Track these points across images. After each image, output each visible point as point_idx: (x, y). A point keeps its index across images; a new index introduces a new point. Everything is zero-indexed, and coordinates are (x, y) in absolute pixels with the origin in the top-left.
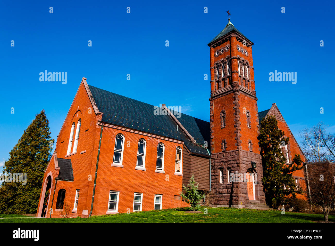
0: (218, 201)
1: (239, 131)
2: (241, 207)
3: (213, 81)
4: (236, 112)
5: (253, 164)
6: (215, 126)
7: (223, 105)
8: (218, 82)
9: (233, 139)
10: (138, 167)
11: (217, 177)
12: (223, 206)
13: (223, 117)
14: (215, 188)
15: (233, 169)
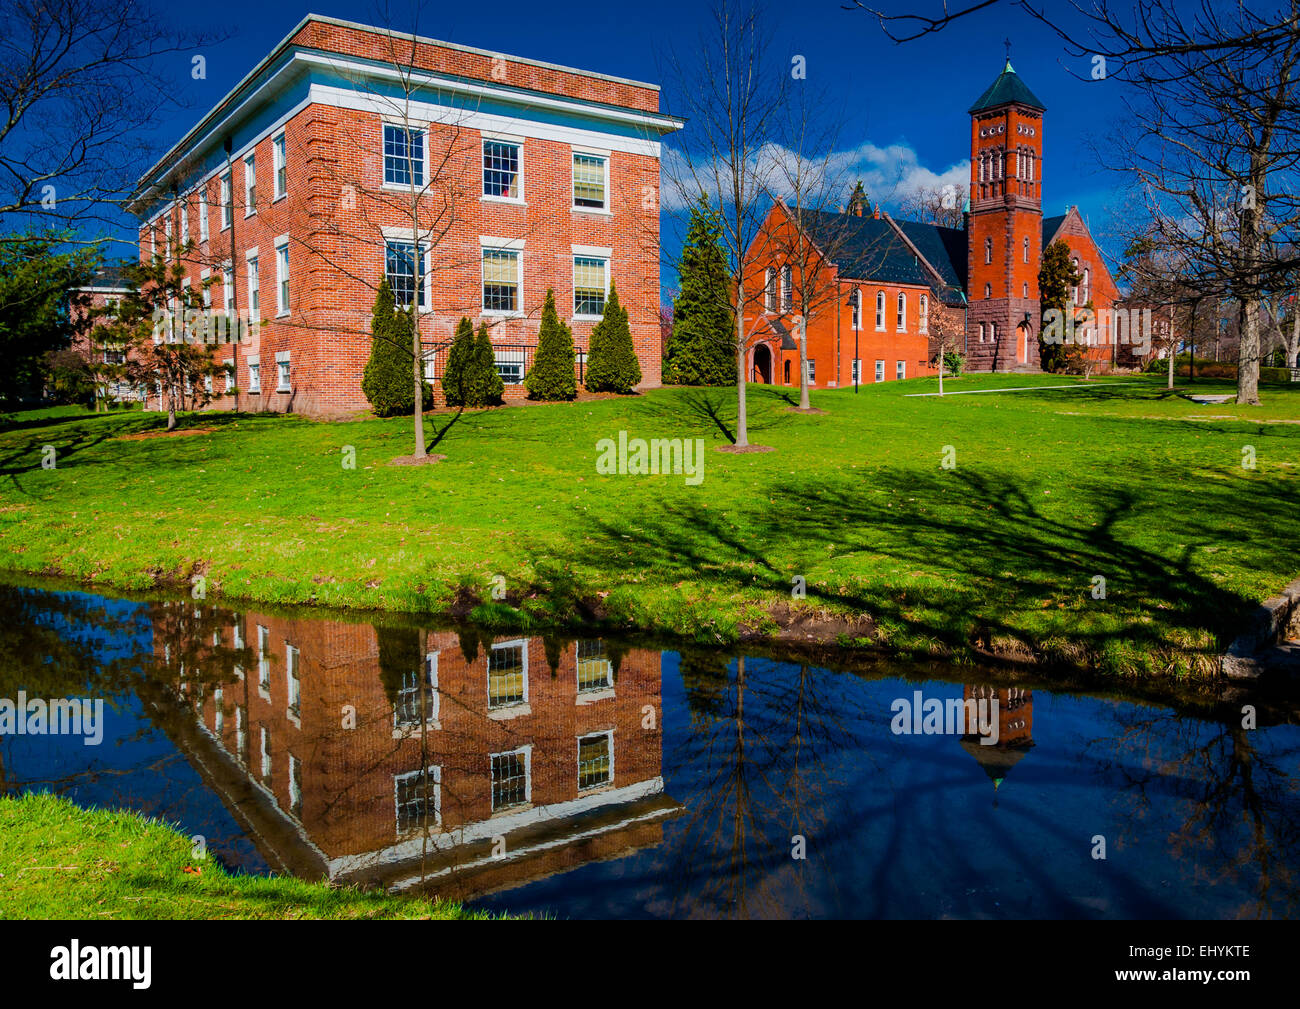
0: (977, 366)
1: (1010, 272)
2: (1006, 371)
3: (975, 183)
4: (1009, 242)
5: (1027, 315)
6: (976, 259)
7: (989, 228)
8: (983, 185)
9: (1002, 283)
10: (878, 329)
11: (976, 334)
12: (983, 372)
13: (989, 247)
14: (972, 350)
15: (999, 324)
